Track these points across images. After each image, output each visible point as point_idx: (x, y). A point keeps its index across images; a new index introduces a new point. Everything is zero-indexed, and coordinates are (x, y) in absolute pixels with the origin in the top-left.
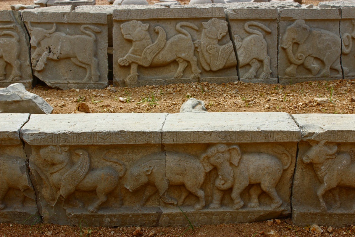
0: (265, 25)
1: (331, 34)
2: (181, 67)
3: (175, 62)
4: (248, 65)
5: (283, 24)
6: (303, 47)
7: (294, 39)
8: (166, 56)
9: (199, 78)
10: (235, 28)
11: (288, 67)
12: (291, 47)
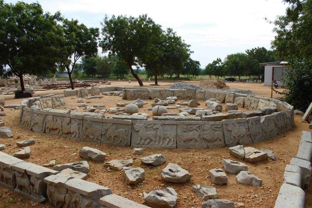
0: (79, 121)
1: (99, 127)
2: (58, 131)
3: (57, 129)
4: (73, 133)
5: (84, 121)
6: (89, 130)
7: (86, 127)
8: (55, 127)
9: (61, 135)
10: (72, 120)
11: (84, 136)
12: (85, 129)
